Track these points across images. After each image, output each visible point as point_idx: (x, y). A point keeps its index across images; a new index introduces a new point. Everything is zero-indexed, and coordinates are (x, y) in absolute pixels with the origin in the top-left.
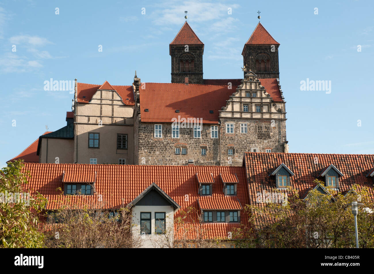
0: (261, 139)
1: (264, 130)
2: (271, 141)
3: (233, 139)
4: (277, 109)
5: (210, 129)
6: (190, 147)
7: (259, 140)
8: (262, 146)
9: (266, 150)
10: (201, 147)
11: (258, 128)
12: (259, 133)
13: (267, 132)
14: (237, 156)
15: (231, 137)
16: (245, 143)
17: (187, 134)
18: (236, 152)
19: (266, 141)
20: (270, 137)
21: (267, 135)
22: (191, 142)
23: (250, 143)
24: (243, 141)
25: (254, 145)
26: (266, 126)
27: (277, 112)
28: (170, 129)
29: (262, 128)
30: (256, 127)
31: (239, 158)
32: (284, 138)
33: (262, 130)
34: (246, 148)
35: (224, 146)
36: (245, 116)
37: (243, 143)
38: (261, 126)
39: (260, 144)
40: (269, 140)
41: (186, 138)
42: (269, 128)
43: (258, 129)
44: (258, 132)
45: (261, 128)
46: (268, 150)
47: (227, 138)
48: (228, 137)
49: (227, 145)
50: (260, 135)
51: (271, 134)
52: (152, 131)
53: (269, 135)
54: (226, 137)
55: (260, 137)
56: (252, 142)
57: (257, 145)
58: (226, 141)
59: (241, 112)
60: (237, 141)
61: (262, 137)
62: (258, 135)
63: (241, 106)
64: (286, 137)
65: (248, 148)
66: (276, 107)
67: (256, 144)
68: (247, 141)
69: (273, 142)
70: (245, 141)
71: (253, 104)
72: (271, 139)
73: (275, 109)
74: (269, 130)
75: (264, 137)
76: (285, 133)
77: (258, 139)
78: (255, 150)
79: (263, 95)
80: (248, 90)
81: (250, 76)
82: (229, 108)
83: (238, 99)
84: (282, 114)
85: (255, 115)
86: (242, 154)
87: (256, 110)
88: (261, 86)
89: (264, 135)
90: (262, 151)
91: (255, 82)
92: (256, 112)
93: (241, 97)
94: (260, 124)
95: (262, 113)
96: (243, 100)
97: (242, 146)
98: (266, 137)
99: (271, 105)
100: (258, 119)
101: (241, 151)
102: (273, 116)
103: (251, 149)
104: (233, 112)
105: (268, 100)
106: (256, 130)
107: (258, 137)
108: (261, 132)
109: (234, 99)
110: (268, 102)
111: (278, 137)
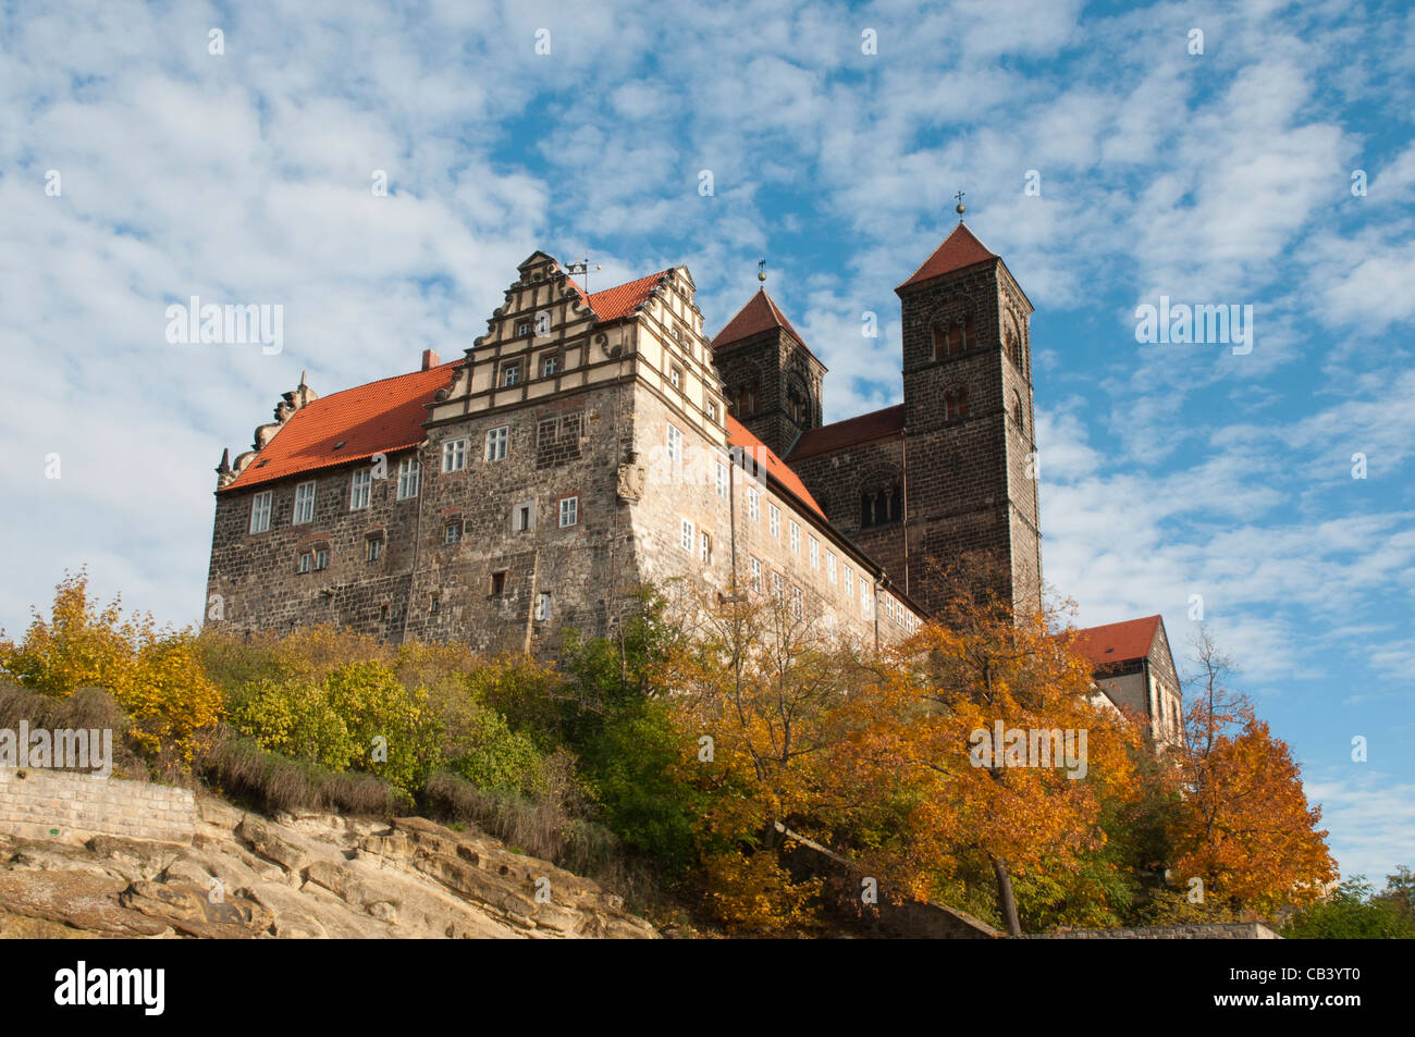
0: (547, 466)
1: (559, 433)
2: (579, 468)
3: (459, 489)
4: (609, 352)
5: (397, 472)
6: (336, 543)
7: (540, 472)
8: (548, 493)
9: (562, 501)
10: (367, 536)
11: (542, 430)
12: (544, 448)
13: (568, 437)
14: (467, 544)
15: (456, 484)
16: (495, 493)
17: (332, 504)
18: (467, 531)
19: (562, 472)
20: (576, 455)
21: (568, 449)
22: (341, 525)
23: (512, 490)
24: (492, 486)
25: (522, 493)
26: (566, 419)
27: (606, 359)
28: (290, 500)
29: (554, 428)
30: (535, 430)
31: (473, 549)
32: (624, 447)
33: (554, 434)
34: (498, 511)
35: (433, 517)
36: (505, 399)
37: (491, 493)
38: (550, 423)
39: (541, 486)
40: (575, 463)
41: (329, 518)
42: (577, 422)
43: (542, 436)
44: (542, 443)
45: (549, 429)
46: (569, 500)
47: (442, 489)
48: (446, 487)
49: (440, 511)
50: (547, 454)
51: (583, 440)
52: (246, 516)
53: (576, 447)
54: (438, 488)
55: (544, 460)
56: (521, 484)
57: (531, 489)
58: (438, 500)
59: (491, 393)
60: (473, 491)
61: (551, 458)
62: (540, 455)
63: (495, 373)
64: (631, 440)
65: (503, 508)
66: (606, 343)
68: (501, 485)
69: (588, 466)
70: (497, 486)
71: (535, 357)
72: (581, 458)
73: (604, 350)
74: (578, 429)
75: (557, 458)
76: (631, 428)
77: (539, 468)
78: (525, 511)
79: (571, 316)
80: (524, 313)
81: (536, 266)
82: (460, 389)
83: (491, 353)
84: (621, 361)
85: (535, 392)
86: (484, 534)
87: (540, 371)
88: (565, 289)
89: (558, 451)
90: (548, 508)
91: (547, 282)
92: (540, 380)
93: (498, 345)
94: (549, 417)
95: (557, 376)
96: (505, 350)
97: (486, 507)
98: (564, 456)
99: (589, 343)
100: (544, 400)
101: (483, 522)
102: (595, 377)
103: (512, 510)
104: (466, 399)
105: (583, 328)
106: (535, 440)
107: (539, 462)
108: (548, 442)
109: (479, 356)
110: (580, 336)
111: (603, 447)
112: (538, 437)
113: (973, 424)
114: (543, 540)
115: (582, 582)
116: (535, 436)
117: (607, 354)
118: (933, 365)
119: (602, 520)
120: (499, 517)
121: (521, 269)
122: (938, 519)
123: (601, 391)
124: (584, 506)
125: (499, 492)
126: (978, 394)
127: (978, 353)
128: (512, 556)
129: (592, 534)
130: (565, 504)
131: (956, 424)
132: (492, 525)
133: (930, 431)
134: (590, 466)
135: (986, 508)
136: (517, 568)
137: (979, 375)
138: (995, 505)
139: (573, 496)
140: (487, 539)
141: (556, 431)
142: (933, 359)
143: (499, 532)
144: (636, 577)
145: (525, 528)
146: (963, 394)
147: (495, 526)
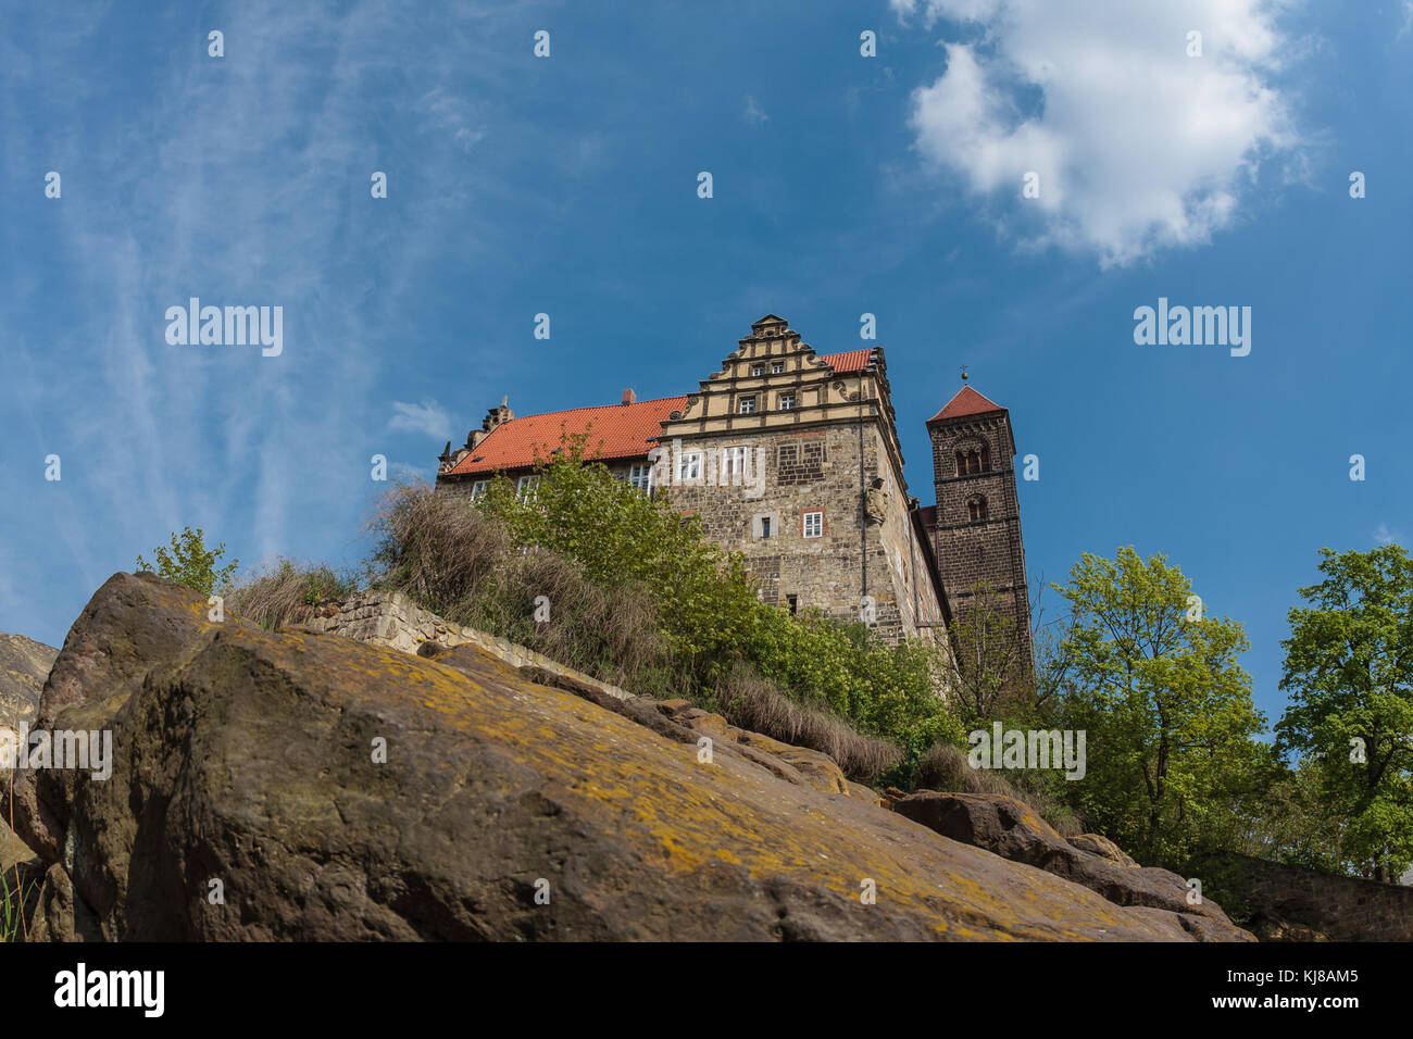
0: (788, 483)
1: (801, 457)
2: (822, 488)
3: (694, 496)
4: (848, 395)
5: (628, 475)
7: (782, 487)
8: (790, 507)
9: (805, 515)
11: (783, 452)
12: (785, 468)
13: (810, 461)
15: (691, 491)
16: (733, 502)
19: (805, 490)
20: (819, 476)
21: (810, 471)
23: (752, 501)
24: (730, 496)
25: (763, 504)
26: (806, 446)
27: (844, 401)
29: (795, 452)
30: (775, 452)
32: (868, 474)
33: (795, 457)
34: (737, 518)
36: (738, 424)
37: (729, 502)
38: (791, 447)
39: (784, 499)
40: (817, 484)
42: (818, 449)
43: (782, 458)
44: (782, 464)
45: (790, 452)
46: (813, 514)
48: (682, 492)
50: (788, 473)
51: (824, 465)
53: (818, 470)
55: (785, 478)
57: (773, 503)
59: (729, 417)
60: (710, 498)
61: (794, 477)
62: (781, 473)
63: (731, 402)
64: (874, 469)
65: (742, 516)
66: (844, 389)
67: (771, 501)
68: (740, 496)
69: (831, 487)
70: (736, 496)
71: (772, 392)
72: (824, 479)
73: (842, 395)
74: (820, 454)
75: (800, 477)
76: (873, 459)
77: (782, 484)
78: (766, 521)
79: (806, 365)
80: (759, 358)
81: (768, 325)
82: (696, 411)
83: (728, 387)
84: (860, 403)
85: (771, 421)
86: (721, 538)
87: (777, 406)
88: (800, 345)
89: (801, 471)
90: (790, 520)
91: (781, 338)
92: (777, 413)
93: (734, 380)
94: (789, 442)
95: (796, 410)
96: (740, 386)
97: (723, 513)
98: (808, 477)
99: (827, 386)
100: (785, 429)
101: (720, 526)
102: (833, 414)
103: (751, 518)
104: (703, 420)
105: (821, 375)
106: (775, 460)
107: (780, 479)
108: (789, 463)
109: (714, 388)
110: (819, 381)
111: (847, 472)
112: (778, 459)
113: (994, 526)
114: (786, 547)
115: (831, 589)
116: (776, 456)
117: (845, 398)
118: (957, 480)
119: (849, 535)
120: (738, 524)
121: (754, 327)
122: (967, 595)
123: (842, 426)
124: (829, 520)
125: (738, 501)
126: (995, 505)
127: (994, 475)
128: (753, 559)
129: (838, 546)
130: (809, 518)
131: (979, 524)
132: (730, 530)
133: (958, 528)
134: (834, 487)
135: (1007, 589)
136: (759, 570)
137: (995, 491)
138: (1014, 588)
139: (818, 511)
140: (726, 542)
141: (797, 454)
142: (956, 475)
143: (738, 536)
144: (889, 588)
145: (767, 534)
146: (983, 503)
147: (733, 531)
